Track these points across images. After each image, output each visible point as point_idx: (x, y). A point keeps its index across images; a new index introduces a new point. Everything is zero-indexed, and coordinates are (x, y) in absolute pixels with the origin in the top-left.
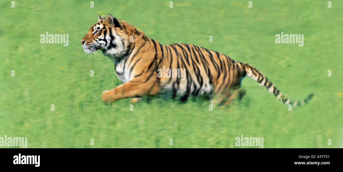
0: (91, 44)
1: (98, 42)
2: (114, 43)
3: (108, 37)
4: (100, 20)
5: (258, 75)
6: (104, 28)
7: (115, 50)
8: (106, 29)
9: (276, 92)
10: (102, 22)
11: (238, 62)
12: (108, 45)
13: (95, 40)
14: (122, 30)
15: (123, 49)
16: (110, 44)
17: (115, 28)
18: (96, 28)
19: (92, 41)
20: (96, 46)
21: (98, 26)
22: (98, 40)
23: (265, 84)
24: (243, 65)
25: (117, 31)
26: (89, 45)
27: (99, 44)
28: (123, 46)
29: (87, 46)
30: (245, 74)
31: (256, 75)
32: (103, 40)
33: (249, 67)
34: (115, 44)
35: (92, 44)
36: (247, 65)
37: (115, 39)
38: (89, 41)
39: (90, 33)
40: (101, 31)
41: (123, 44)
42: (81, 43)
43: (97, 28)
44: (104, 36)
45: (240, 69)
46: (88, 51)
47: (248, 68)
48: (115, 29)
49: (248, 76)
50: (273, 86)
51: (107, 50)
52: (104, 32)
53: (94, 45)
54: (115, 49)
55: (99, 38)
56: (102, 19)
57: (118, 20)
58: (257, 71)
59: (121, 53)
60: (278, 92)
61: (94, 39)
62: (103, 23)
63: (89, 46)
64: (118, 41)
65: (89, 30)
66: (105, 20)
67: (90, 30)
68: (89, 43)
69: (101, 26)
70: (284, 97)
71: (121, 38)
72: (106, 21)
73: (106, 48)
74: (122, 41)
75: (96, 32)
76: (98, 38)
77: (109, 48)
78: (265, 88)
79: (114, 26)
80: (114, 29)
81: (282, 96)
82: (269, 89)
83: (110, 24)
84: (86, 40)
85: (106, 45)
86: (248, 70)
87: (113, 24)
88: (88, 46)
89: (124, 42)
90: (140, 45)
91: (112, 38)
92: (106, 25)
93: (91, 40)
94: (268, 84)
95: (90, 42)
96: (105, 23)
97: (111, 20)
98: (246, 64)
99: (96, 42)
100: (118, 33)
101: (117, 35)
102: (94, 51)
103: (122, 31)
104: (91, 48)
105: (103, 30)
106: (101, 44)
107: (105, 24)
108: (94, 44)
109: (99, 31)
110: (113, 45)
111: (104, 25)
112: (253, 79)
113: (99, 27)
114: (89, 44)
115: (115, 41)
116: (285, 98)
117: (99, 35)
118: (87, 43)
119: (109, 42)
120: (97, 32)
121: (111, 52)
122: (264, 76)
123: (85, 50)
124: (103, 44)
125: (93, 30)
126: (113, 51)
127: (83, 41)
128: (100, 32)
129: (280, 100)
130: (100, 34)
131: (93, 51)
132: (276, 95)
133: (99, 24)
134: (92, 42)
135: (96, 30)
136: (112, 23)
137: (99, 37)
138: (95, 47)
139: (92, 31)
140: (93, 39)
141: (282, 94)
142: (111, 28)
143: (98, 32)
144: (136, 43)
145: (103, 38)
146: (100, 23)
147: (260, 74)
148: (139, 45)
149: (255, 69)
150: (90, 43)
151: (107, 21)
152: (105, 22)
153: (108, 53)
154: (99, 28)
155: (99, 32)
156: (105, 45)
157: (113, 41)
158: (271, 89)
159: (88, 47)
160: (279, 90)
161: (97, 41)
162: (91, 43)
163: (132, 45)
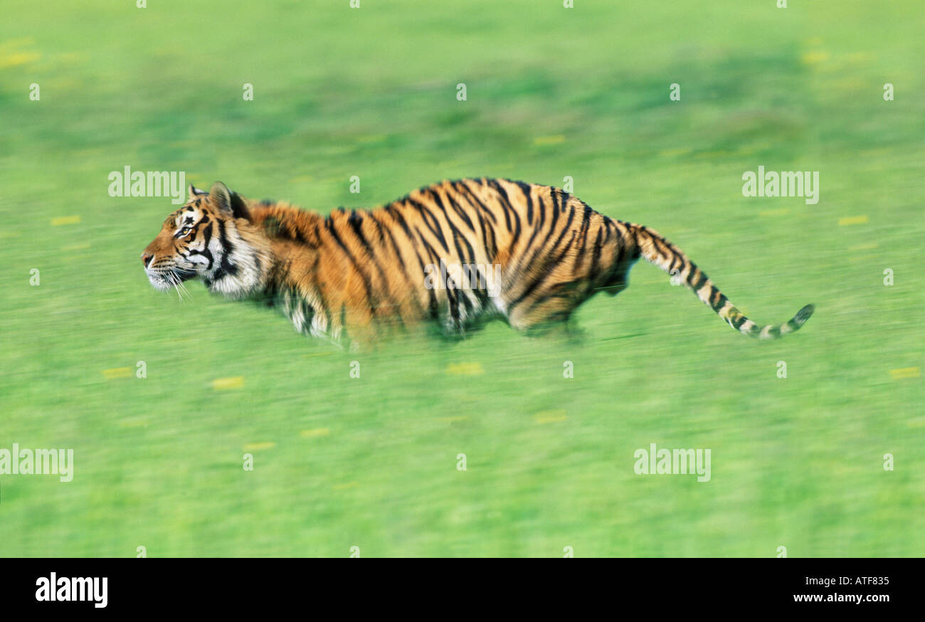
0: (170, 265)
1: (188, 258)
2: (231, 262)
3: (216, 246)
4: (193, 198)
5: (670, 255)
6: (205, 220)
7: (235, 282)
8: (210, 222)
9: (717, 299)
10: (198, 203)
11: (619, 222)
12: (216, 266)
13: (179, 253)
14: (253, 226)
15: (258, 278)
16: (221, 263)
17: (235, 220)
18: (181, 221)
19: (170, 257)
20: (182, 269)
21: (187, 214)
22: (187, 253)
23: (689, 279)
24: (632, 229)
25: (241, 228)
26: (164, 266)
27: (191, 265)
28: (256, 269)
29: (158, 269)
30: (636, 253)
31: (665, 256)
32: (202, 253)
33: (648, 236)
34: (235, 265)
35: (172, 263)
36: (643, 229)
37: (234, 252)
38: (162, 255)
39: (166, 234)
40: (196, 228)
41: (258, 263)
42: (142, 262)
43: (184, 219)
44: (203, 242)
45: (623, 240)
46: (160, 284)
47: (645, 237)
48: (234, 222)
49: (644, 259)
50: (710, 283)
51: (211, 281)
52: (204, 232)
53: (177, 267)
54: (234, 277)
55: (191, 249)
56: (199, 197)
57: (242, 198)
58: (669, 246)
59: (251, 290)
60: (723, 298)
61: (177, 251)
62: (202, 206)
63: (164, 269)
64: (243, 256)
65: (163, 226)
66: (208, 198)
67: (166, 226)
68: (162, 261)
69: (197, 216)
70: (736, 313)
71: (252, 247)
72: (209, 200)
73: (210, 275)
74: (254, 256)
75: (182, 232)
76: (187, 249)
77: (219, 275)
78: (689, 288)
79: (232, 215)
80: (232, 223)
81: (733, 310)
82: (699, 292)
83: (220, 208)
84: (156, 253)
85: (210, 267)
86: (644, 244)
87: (230, 208)
88: (161, 269)
89: (260, 259)
90: (304, 267)
91: (228, 247)
92: (209, 212)
93: (169, 252)
94: (695, 280)
95: (167, 258)
96: (207, 207)
97: (225, 199)
98: (640, 227)
99: (182, 258)
100: (245, 233)
101: (242, 239)
102: (176, 283)
103: (254, 229)
104: (167, 274)
105: (201, 225)
106: (195, 264)
107: (208, 210)
108: (177, 264)
109: (189, 228)
110: (229, 269)
111: (205, 212)
112: (658, 266)
113: (189, 216)
114: (163, 264)
115: (234, 257)
116: (740, 315)
117: (189, 239)
118: (158, 262)
119: (218, 259)
120: (185, 232)
121: (224, 285)
122: (686, 258)
123: (151, 280)
124: (202, 263)
125: (174, 226)
126: (229, 284)
127: (147, 256)
128: (194, 232)
129: (727, 321)
130: (193, 237)
131: (174, 283)
132: (717, 308)
133: (190, 209)
134: (170, 259)
135: (182, 226)
136: (227, 206)
137: (192, 246)
138: (179, 273)
139: (172, 228)
140: (174, 250)
141: (733, 304)
142: (225, 221)
143: (188, 232)
144: (294, 261)
145: (201, 249)
146: (193, 206)
147: (675, 253)
148: (300, 267)
149: (663, 241)
150: (165, 261)
151: (213, 201)
152: (206, 203)
153: (215, 289)
154: (189, 220)
155: (191, 230)
156: (207, 266)
157: (230, 255)
158: (705, 293)
159: (161, 273)
160: (724, 294)
161: (184, 256)
162: (168, 263)
163: (280, 267)
